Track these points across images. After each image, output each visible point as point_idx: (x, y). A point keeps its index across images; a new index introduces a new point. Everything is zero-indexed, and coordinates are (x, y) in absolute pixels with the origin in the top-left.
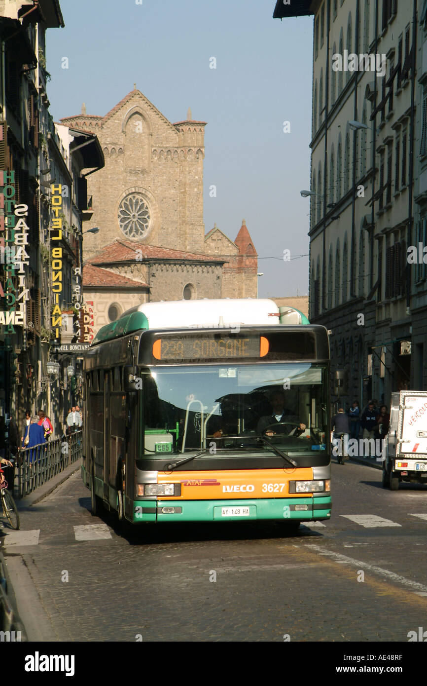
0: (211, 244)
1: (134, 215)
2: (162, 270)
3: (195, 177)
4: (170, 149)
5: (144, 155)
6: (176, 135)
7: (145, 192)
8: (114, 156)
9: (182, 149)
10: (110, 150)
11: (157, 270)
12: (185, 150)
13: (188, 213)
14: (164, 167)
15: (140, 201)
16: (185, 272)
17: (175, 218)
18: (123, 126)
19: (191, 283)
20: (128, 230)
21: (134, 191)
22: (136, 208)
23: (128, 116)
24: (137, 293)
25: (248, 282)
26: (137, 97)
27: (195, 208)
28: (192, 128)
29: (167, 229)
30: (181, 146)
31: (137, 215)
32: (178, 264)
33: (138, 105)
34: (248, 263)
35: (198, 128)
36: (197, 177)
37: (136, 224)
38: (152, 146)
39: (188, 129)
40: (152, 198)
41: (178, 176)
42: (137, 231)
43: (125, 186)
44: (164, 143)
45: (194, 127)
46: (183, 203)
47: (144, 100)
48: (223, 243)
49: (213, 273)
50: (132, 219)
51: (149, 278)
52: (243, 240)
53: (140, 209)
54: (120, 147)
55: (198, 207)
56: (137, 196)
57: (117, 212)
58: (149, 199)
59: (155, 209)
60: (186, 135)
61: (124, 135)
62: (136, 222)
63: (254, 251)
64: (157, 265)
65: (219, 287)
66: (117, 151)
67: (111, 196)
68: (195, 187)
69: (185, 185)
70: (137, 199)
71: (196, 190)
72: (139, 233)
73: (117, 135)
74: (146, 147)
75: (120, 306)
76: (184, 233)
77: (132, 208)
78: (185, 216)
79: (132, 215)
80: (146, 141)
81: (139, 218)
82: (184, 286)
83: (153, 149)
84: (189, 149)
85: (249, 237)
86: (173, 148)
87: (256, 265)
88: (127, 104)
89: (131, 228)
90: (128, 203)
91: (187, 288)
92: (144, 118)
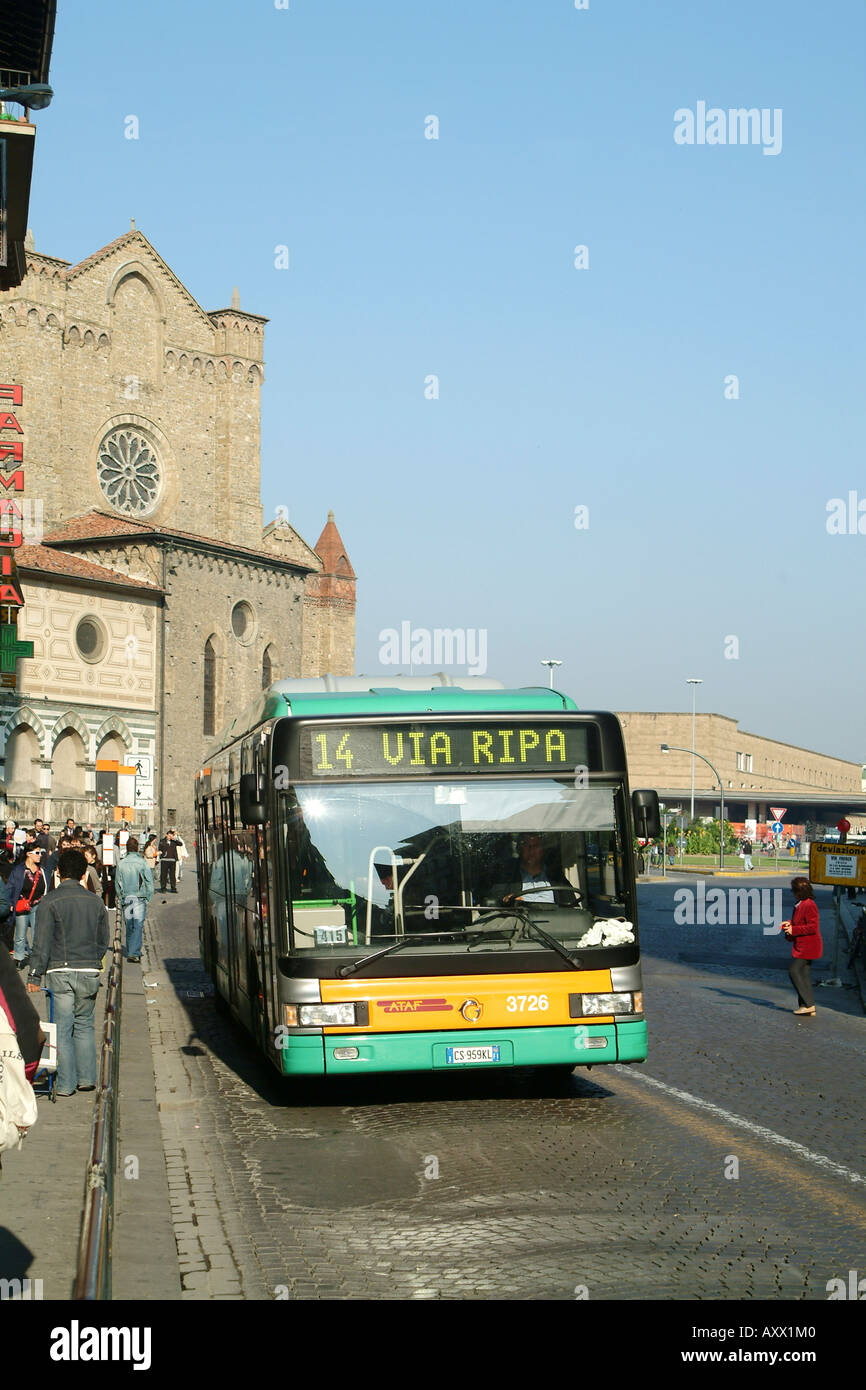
0: (274, 546)
1: (128, 469)
2: (190, 565)
3: (245, 416)
4: (200, 356)
5: (151, 358)
6: (210, 333)
7: (152, 427)
8: (90, 347)
9: (223, 359)
10: (83, 332)
11: (180, 563)
12: (229, 363)
13: (232, 479)
14: (188, 388)
15: (140, 444)
16: (235, 575)
17: (207, 488)
18: (108, 293)
19: (246, 599)
20: (116, 495)
21: (129, 421)
22: (132, 457)
23: (119, 277)
24: (137, 602)
25: (339, 624)
26: (136, 245)
27: (246, 474)
28: (242, 323)
29: (193, 505)
30: (220, 353)
31: (134, 469)
32: (221, 558)
33: (139, 260)
34: (339, 590)
35: (253, 325)
36: (249, 416)
37: (131, 487)
38: (165, 344)
39: (233, 324)
40: (164, 441)
41: (214, 411)
42: (134, 500)
43: (112, 409)
44: (187, 342)
45: (245, 323)
46: (223, 461)
47: (150, 253)
48: (293, 547)
49: (288, 587)
50: (125, 475)
51: (164, 575)
52: (330, 548)
53: (139, 460)
54: (103, 331)
55: (251, 472)
56: (135, 435)
57: (96, 457)
58: (159, 442)
59: (170, 464)
60: (230, 334)
61: (111, 311)
62: (133, 483)
63: (350, 571)
64: (180, 552)
65: (298, 618)
66: (97, 337)
67: (84, 423)
68: (247, 434)
69: (227, 427)
70: (136, 439)
71: (247, 439)
72: (139, 505)
73: (97, 308)
74: (154, 343)
75: (103, 625)
76: (225, 516)
77: (125, 454)
78: (227, 484)
79: (124, 468)
80: (154, 332)
81: (138, 476)
82: (234, 605)
83: (167, 349)
84: (236, 360)
85: (342, 545)
86: (205, 356)
87: (354, 595)
88: (118, 253)
89: (123, 492)
90: (117, 443)
91: (239, 610)
92: (151, 289)
